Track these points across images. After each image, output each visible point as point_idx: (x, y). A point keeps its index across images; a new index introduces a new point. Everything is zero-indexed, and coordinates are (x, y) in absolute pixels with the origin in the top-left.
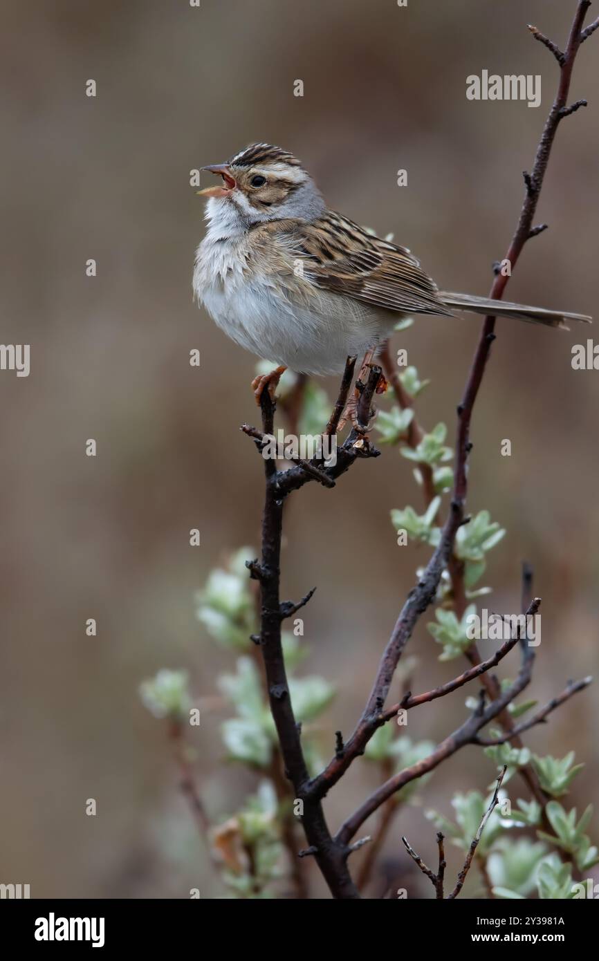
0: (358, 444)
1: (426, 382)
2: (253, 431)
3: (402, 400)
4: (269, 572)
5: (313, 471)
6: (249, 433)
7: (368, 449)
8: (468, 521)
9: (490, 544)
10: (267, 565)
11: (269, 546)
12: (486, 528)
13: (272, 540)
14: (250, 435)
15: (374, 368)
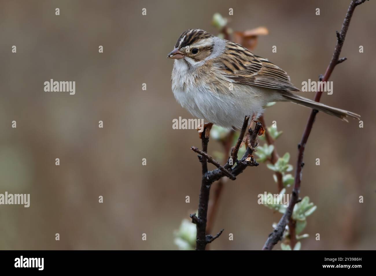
0: (248, 159)
1: (281, 132)
2: (197, 150)
3: (269, 140)
4: (201, 221)
5: (225, 171)
6: (195, 150)
7: (253, 162)
8: (300, 201)
9: (308, 213)
10: (200, 217)
11: (202, 208)
12: (307, 205)
13: (204, 205)
14: (196, 152)
15: (258, 123)
